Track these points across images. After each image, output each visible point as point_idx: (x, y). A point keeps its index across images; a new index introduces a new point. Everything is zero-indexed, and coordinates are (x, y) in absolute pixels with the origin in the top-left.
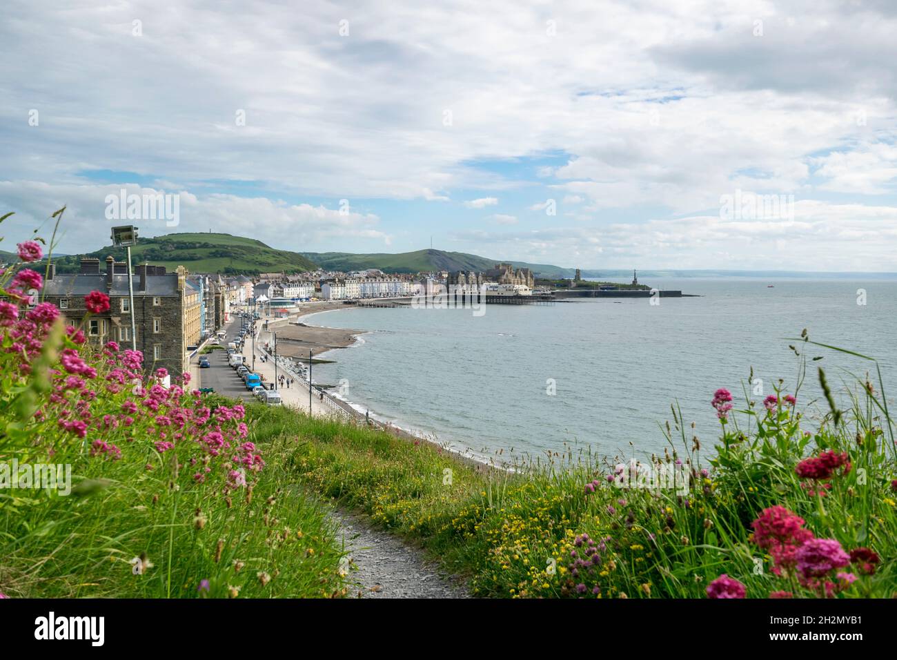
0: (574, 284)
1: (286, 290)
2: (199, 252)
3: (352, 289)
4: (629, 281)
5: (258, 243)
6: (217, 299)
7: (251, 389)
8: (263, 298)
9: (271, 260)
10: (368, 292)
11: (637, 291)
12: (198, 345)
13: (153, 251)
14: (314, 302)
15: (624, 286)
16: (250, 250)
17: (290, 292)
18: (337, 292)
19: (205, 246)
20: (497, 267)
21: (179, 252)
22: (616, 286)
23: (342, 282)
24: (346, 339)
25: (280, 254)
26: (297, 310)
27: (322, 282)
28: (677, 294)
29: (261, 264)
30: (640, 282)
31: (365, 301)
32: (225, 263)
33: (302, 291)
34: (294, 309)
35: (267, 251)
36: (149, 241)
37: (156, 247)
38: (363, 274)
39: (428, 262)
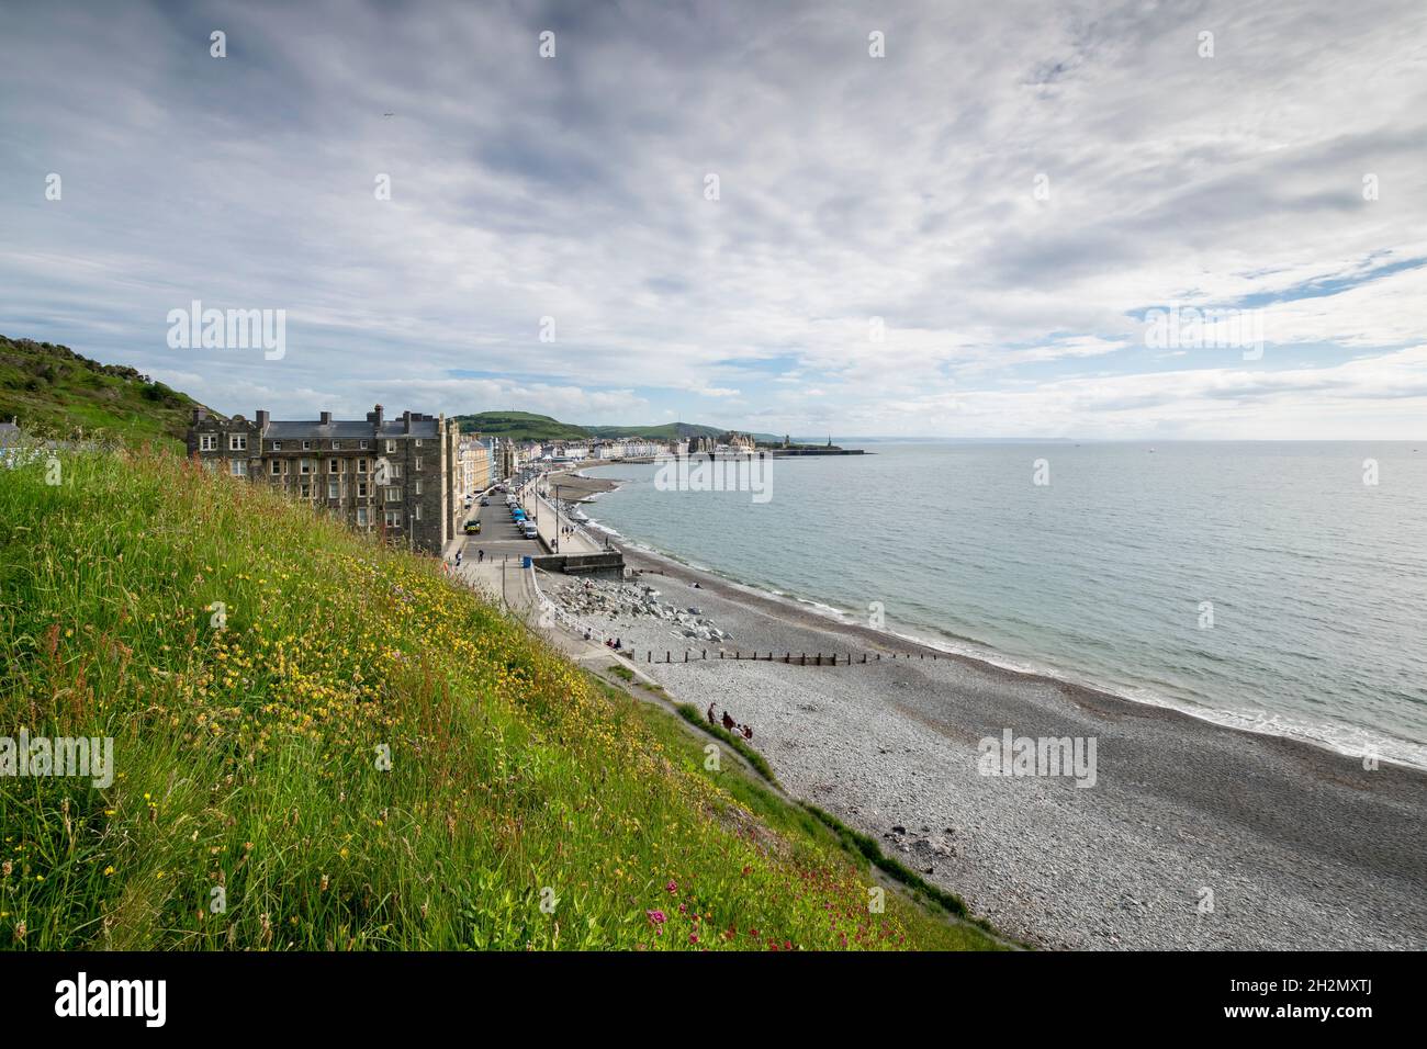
0: (784, 446)
1: (567, 452)
2: (503, 426)
3: (618, 450)
4: (826, 444)
5: (549, 418)
6: (506, 455)
7: (515, 522)
8: (548, 457)
9: (558, 431)
10: (630, 452)
11: (830, 450)
12: (486, 490)
13: (469, 425)
14: (588, 460)
15: (822, 447)
16: (542, 423)
17: (570, 453)
18: (606, 453)
19: (509, 421)
20: (728, 433)
21: (489, 425)
22: (816, 448)
23: (610, 445)
24: (608, 485)
25: (564, 426)
26: (575, 466)
27: (594, 446)
28: (860, 452)
29: (551, 434)
30: (833, 444)
31: (628, 459)
32: (524, 433)
33: (580, 452)
34: (571, 465)
35: (555, 424)
36: (467, 418)
37: (472, 422)
38: (626, 440)
39: (677, 432)
